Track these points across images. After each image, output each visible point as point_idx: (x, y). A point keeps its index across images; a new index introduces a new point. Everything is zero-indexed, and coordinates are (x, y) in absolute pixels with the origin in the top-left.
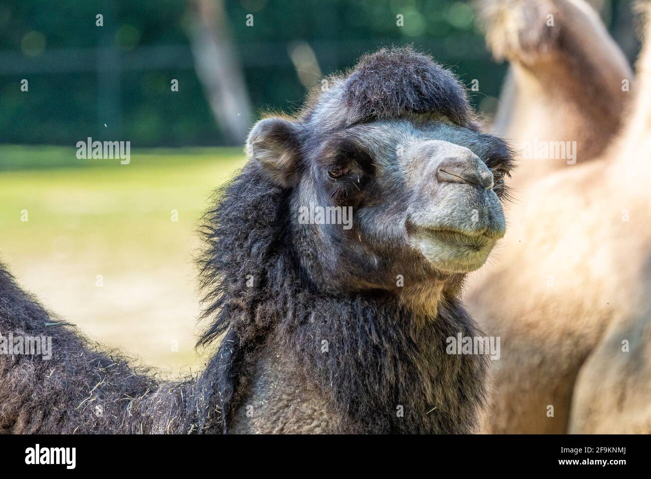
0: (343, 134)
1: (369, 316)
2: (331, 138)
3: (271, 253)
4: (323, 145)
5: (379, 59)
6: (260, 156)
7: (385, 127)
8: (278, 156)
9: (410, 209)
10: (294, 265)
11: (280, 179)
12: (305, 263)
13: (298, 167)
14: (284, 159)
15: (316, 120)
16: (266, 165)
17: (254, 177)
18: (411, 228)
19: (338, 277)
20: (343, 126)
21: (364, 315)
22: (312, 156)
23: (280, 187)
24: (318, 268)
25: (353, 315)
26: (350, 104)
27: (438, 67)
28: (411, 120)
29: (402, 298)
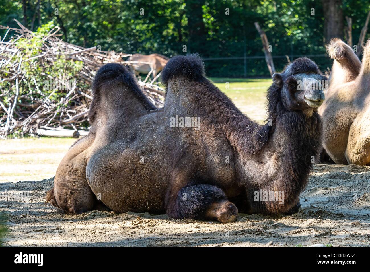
0: (290, 77)
1: (296, 116)
2: (288, 77)
3: (277, 103)
4: (286, 79)
5: (299, 60)
6: (275, 81)
7: (300, 75)
8: (277, 81)
9: (305, 94)
10: (281, 105)
11: (278, 86)
12: (284, 104)
13: (282, 84)
14: (279, 82)
15: (286, 73)
16: (276, 83)
17: (273, 86)
18: (305, 98)
19: (290, 107)
20: (291, 75)
21: (295, 115)
22: (284, 82)
23: (279, 88)
24: (286, 105)
25: (292, 115)
26: (292, 70)
27: (312, 61)
28: (306, 73)
29: (304, 112)
